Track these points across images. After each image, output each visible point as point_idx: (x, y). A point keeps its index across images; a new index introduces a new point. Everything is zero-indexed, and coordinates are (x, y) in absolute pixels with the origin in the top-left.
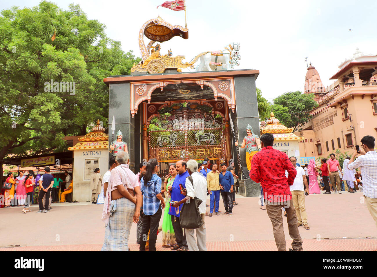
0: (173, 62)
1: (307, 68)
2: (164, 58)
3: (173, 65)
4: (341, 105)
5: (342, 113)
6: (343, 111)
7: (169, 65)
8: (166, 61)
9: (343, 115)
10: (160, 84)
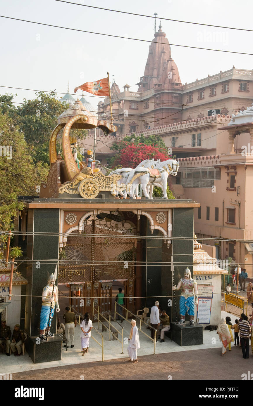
0: (107, 183)
1: (154, 33)
2: (98, 177)
3: (107, 187)
4: (228, 169)
5: (228, 180)
6: (229, 178)
7: (103, 186)
8: (100, 180)
9: (228, 182)
10: (94, 211)
